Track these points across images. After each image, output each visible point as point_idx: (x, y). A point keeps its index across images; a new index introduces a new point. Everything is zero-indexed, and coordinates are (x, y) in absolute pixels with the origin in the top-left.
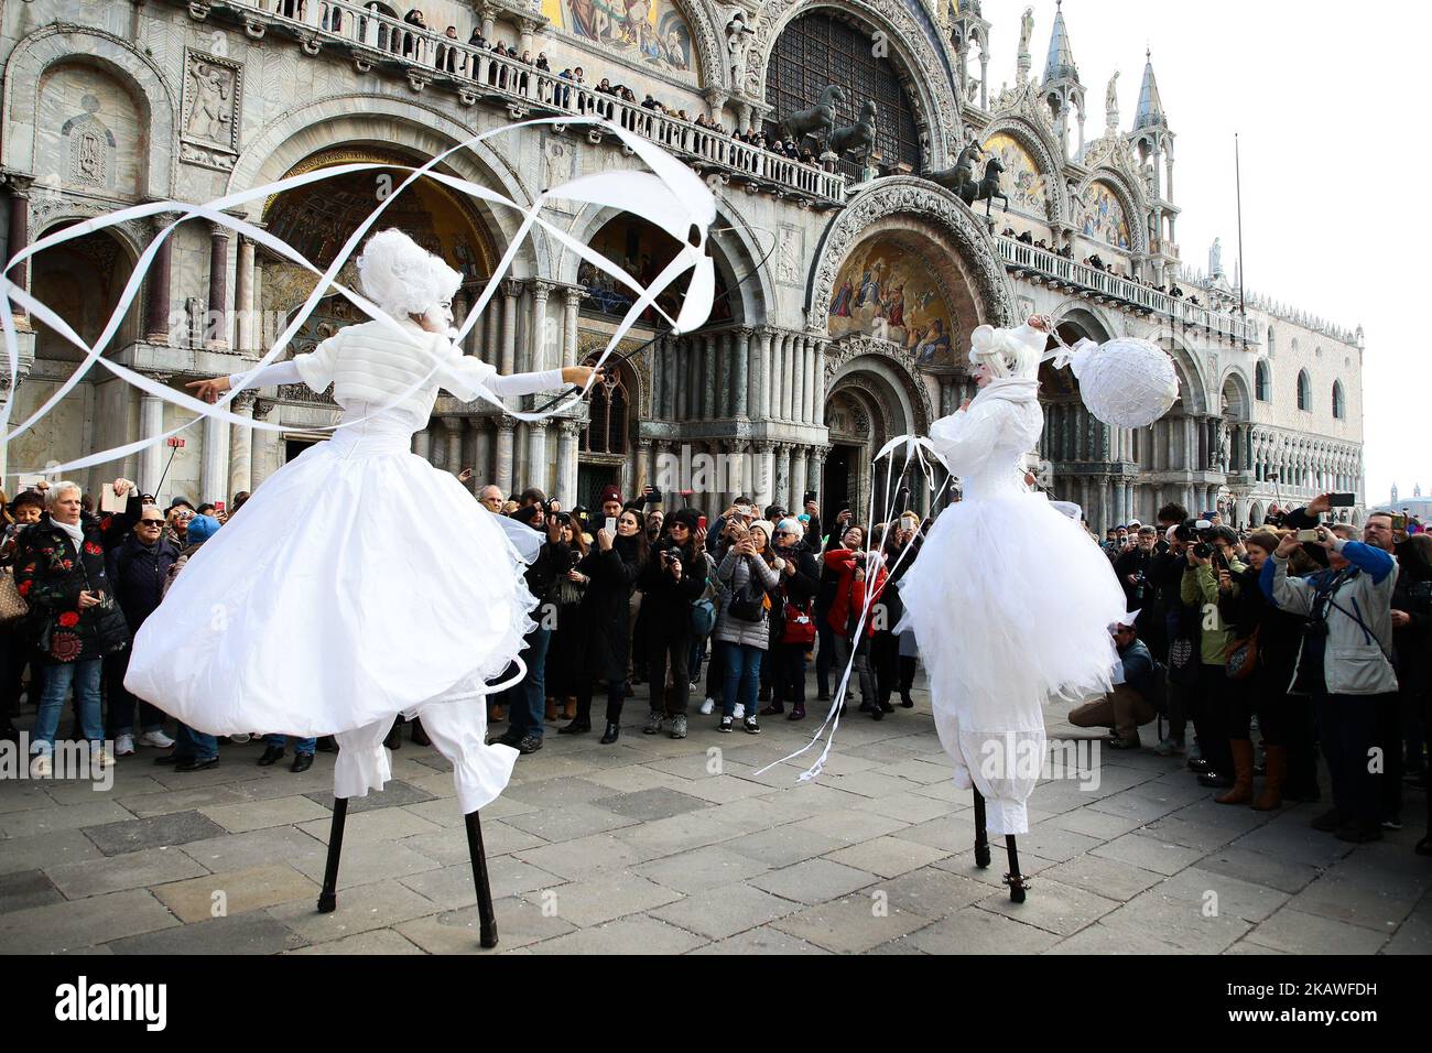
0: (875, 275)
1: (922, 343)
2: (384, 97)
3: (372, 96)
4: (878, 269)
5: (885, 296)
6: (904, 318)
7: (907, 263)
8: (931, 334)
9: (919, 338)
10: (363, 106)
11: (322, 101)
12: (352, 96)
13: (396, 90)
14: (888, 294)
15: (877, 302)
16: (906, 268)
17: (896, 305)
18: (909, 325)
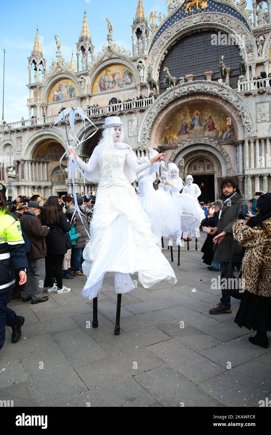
0: (197, 117)
1: (225, 133)
2: (40, 132)
3: (38, 133)
4: (197, 114)
5: (205, 122)
6: (215, 127)
7: (208, 108)
8: (228, 129)
9: (224, 132)
10: (37, 135)
11: (31, 137)
12: (36, 134)
13: (41, 130)
14: (206, 121)
15: (201, 125)
16: (209, 110)
17: (211, 124)
18: (218, 129)
